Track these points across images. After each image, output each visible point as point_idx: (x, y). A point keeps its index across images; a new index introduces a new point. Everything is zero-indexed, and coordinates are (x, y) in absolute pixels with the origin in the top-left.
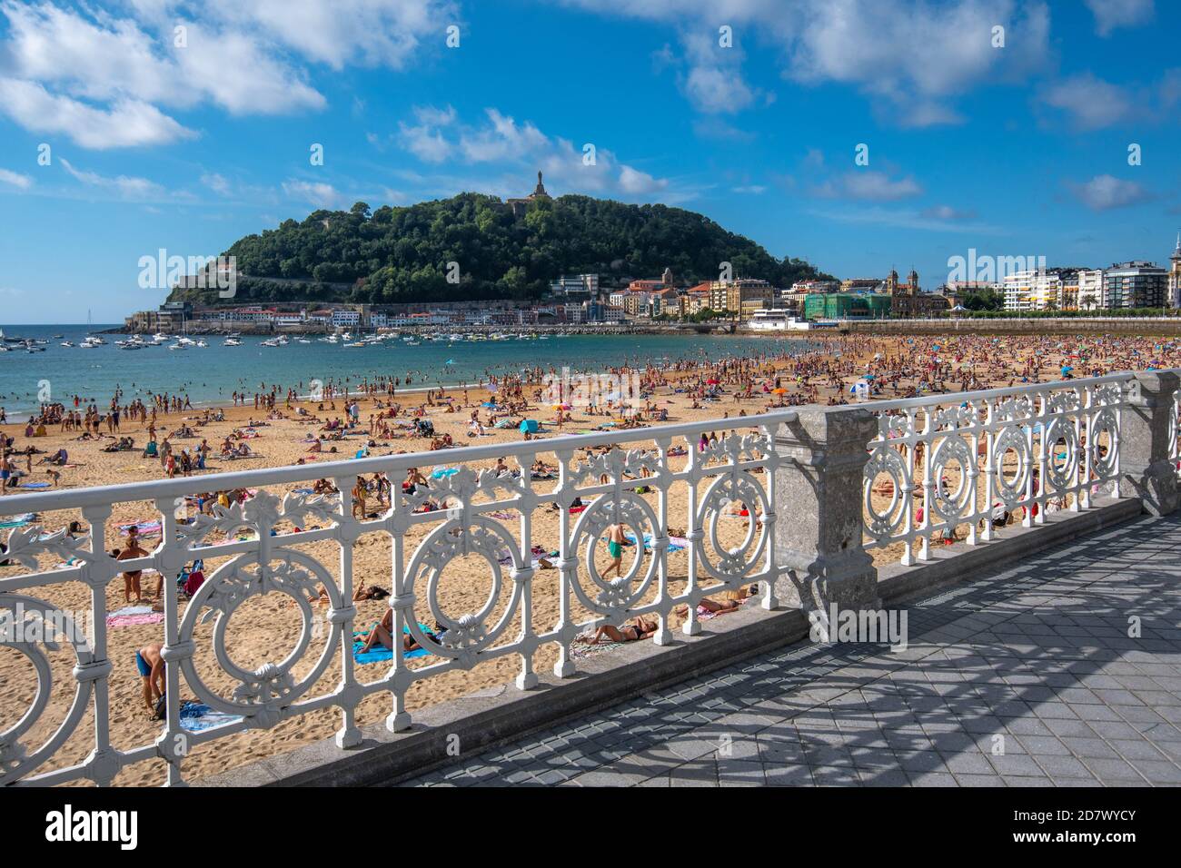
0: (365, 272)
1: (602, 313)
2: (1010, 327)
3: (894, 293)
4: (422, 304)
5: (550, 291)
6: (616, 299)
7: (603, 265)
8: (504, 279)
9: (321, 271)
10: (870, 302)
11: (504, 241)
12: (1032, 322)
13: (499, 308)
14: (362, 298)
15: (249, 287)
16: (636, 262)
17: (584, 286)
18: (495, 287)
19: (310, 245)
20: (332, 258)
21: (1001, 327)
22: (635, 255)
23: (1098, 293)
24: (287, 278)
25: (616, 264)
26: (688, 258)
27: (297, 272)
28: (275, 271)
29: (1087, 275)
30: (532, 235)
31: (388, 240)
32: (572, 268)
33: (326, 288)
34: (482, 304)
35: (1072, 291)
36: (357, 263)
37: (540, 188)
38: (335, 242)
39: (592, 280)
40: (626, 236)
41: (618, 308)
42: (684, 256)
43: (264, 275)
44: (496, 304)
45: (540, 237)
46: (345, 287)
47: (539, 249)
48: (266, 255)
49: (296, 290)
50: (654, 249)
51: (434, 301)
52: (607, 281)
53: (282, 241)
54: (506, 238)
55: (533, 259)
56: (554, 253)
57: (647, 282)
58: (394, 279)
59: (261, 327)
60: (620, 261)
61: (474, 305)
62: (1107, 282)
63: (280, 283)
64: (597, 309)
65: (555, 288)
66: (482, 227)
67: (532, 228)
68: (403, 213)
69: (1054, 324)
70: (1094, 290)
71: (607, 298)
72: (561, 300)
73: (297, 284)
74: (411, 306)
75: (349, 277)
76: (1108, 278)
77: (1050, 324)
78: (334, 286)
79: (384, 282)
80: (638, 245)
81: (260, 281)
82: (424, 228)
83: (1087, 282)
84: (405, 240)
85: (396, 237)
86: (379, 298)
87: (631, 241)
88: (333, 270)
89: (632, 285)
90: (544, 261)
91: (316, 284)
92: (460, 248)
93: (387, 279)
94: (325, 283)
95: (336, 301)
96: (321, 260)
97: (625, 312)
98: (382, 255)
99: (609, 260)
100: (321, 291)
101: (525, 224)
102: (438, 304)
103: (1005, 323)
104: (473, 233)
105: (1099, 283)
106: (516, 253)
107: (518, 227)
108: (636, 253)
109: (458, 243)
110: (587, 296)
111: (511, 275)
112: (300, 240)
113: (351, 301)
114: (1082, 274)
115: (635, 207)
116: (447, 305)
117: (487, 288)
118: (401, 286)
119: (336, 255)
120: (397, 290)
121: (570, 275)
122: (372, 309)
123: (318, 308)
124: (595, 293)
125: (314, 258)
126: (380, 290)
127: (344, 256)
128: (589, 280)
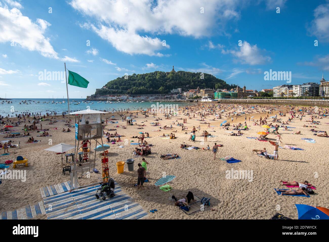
0: (130, 88)
1: (181, 97)
2: (262, 102)
3: (238, 92)
4: (140, 95)
5: (170, 92)
6: (185, 94)
7: (184, 86)
8: (159, 89)
9: (121, 88)
10: (231, 94)
11: (161, 81)
12: (269, 100)
13: (158, 96)
14: (128, 93)
15: (107, 91)
16: (192, 85)
17: (178, 91)
18: (157, 91)
19: (120, 83)
20: (124, 85)
21: (260, 102)
22: (192, 84)
23: (298, 92)
24: (115, 89)
25: (187, 86)
26: (205, 84)
27: (117, 88)
28: (113, 88)
29: (295, 87)
30: (168, 80)
31: (136, 81)
32: (176, 87)
33: (122, 91)
34: (154, 95)
35: (291, 92)
36: (129, 86)
37: (173, 70)
38: (125, 82)
39: (180, 90)
40: (190, 80)
41: (185, 96)
42: (204, 84)
43: (111, 89)
44: (157, 95)
45: (170, 80)
46: (126, 91)
47: (169, 83)
48: (112, 85)
49: (116, 92)
50: (197, 82)
51: (143, 94)
52: (185, 90)
53: (115, 82)
54: (162, 80)
55: (167, 85)
56: (173, 84)
57: (194, 90)
58: (135, 89)
59: (105, 99)
60: (188, 85)
61: (152, 95)
62: (301, 89)
63: (113, 90)
64: (180, 96)
65: (171, 91)
66: (157, 78)
67: (169, 78)
68: (140, 75)
69: (275, 101)
70: (297, 91)
71: (183, 94)
72: (173, 94)
73: (117, 90)
74: (138, 95)
75: (127, 89)
76: (301, 88)
77: (274, 101)
78: (124, 91)
79: (133, 90)
80: (193, 81)
81: (110, 90)
82: (144, 78)
83: (295, 89)
84: (140, 81)
85: (138, 80)
86: (132, 93)
87: (191, 81)
88: (124, 87)
89: (190, 91)
90: (170, 85)
91: (120, 90)
92: (151, 82)
93: (133, 89)
94: (122, 90)
95: (124, 94)
96: (122, 85)
97: (186, 97)
98: (134, 84)
99: (186, 85)
100: (121, 92)
101: (167, 78)
102: (144, 95)
103: (261, 100)
104: (155, 79)
105: (299, 89)
106: (164, 83)
107: (166, 78)
108: (192, 83)
109: (150, 82)
110: (178, 93)
111: (161, 88)
112: (119, 81)
113: (126, 94)
114: (294, 86)
115: (194, 73)
116: (146, 95)
117: (155, 91)
118: (136, 91)
119: (125, 85)
120: (135, 92)
121: (176, 88)
122: (130, 96)
123: (120, 95)
124: (181, 92)
125: (121, 85)
126: (132, 92)
127: (127, 85)
128: (180, 89)
